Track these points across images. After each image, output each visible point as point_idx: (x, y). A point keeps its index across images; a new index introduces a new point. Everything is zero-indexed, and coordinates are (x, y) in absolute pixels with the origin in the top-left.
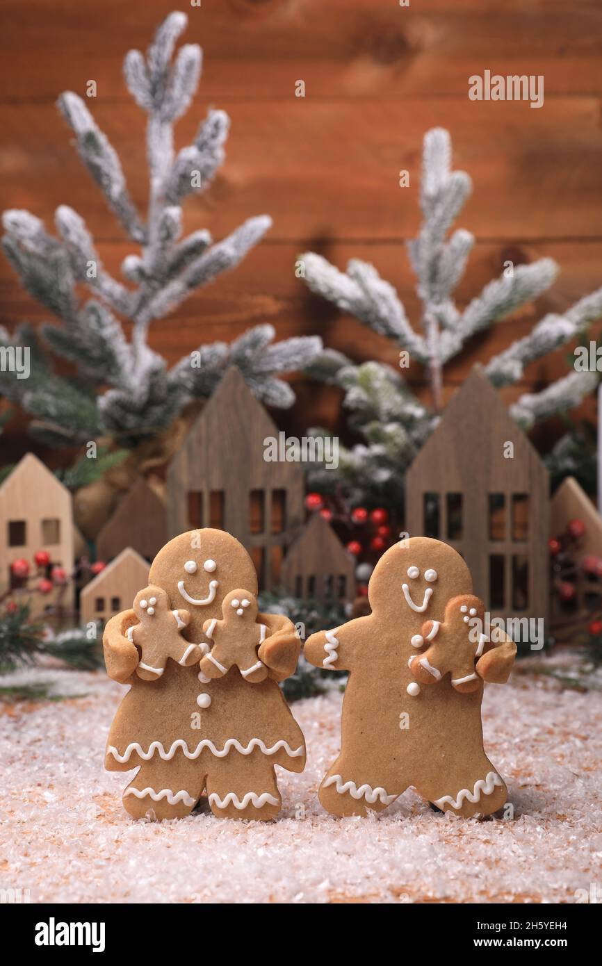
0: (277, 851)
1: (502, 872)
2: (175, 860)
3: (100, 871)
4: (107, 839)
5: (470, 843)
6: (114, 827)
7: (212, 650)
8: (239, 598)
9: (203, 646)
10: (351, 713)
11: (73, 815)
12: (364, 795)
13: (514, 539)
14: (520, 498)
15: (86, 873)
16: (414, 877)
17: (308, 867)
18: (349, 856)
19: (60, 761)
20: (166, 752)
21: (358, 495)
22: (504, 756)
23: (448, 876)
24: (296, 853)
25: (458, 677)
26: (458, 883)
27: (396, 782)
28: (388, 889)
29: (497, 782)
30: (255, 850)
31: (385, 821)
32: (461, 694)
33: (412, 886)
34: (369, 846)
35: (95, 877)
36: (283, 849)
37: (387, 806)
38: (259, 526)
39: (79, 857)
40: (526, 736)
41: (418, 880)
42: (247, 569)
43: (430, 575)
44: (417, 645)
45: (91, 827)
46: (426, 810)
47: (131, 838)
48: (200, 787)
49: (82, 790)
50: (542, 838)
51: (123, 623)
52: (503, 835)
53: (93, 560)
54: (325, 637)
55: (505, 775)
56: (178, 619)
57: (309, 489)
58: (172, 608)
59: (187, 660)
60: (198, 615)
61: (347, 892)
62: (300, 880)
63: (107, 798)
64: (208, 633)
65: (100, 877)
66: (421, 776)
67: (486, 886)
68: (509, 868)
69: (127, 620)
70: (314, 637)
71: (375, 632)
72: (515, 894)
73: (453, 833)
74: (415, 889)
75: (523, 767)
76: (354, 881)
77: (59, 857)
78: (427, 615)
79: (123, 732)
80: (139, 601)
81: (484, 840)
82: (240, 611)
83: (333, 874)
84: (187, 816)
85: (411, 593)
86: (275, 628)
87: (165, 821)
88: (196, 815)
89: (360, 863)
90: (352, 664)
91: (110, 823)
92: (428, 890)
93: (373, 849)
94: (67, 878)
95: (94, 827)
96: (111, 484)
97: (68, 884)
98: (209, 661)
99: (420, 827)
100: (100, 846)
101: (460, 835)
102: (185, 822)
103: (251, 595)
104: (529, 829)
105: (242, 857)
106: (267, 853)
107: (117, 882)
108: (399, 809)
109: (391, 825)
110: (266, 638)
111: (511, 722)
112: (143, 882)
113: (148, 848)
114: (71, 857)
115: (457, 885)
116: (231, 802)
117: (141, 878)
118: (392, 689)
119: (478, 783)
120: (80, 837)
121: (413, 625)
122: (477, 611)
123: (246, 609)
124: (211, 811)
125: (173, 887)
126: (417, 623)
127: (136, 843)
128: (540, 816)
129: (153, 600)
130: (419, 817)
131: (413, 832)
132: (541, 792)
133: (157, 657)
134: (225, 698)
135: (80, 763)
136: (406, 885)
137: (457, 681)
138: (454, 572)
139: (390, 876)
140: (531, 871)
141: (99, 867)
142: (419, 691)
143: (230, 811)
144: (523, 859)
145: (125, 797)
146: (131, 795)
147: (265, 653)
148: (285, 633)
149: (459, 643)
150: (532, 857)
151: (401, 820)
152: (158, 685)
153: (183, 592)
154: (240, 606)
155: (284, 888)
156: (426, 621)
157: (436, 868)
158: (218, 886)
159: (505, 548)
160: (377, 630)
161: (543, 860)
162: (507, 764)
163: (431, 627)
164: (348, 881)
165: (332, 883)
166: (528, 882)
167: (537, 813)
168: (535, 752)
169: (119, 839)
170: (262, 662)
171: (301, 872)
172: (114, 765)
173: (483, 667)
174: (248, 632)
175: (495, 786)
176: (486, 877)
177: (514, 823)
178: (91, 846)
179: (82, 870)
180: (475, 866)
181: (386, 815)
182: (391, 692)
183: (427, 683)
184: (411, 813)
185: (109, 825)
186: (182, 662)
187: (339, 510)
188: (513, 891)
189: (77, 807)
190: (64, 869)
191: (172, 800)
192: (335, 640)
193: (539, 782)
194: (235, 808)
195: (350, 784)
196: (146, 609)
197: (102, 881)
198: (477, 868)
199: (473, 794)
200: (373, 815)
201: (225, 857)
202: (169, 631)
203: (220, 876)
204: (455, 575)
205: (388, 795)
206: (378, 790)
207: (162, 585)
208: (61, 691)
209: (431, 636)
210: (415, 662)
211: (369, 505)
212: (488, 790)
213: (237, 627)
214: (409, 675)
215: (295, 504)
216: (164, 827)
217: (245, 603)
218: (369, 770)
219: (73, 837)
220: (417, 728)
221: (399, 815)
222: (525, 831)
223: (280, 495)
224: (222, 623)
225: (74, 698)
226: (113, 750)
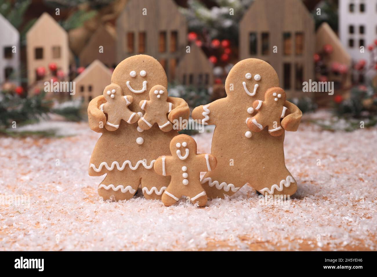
0: (179, 217)
1: (296, 227)
2: (126, 221)
3: (88, 228)
4: (90, 211)
5: (278, 212)
6: (95, 205)
7: (144, 116)
8: (158, 89)
9: (139, 113)
10: (216, 147)
11: (72, 198)
12: (223, 188)
13: (297, 55)
14: (299, 34)
15: (80, 229)
16: (250, 230)
17: (195, 225)
18: (216, 219)
19: (64, 170)
20: (120, 166)
21: (214, 33)
22: (294, 166)
23: (268, 230)
24: (189, 218)
25: (271, 128)
26: (274, 233)
27: (240, 181)
28: (237, 237)
29: (292, 181)
30: (167, 216)
31: (234, 200)
32: (273, 137)
33: (249, 235)
34: (226, 214)
35: (85, 231)
36: (182, 216)
37: (235, 193)
38: (164, 49)
39: (76, 220)
40: (304, 155)
41: (253, 232)
42: (162, 74)
43: (257, 77)
44: (250, 113)
45: (82, 204)
46: (255, 195)
47: (103, 210)
48: (138, 184)
49: (76, 185)
50: (316, 209)
51: (98, 102)
52: (295, 208)
53: (78, 66)
54: (202, 108)
55: (295, 175)
56: (126, 100)
57: (190, 30)
58: (123, 95)
59: (132, 121)
60: (137, 98)
61: (216, 239)
62: (191, 232)
63: (89, 189)
64: (142, 107)
65: (88, 231)
66: (253, 178)
67: (288, 235)
68: (299, 225)
69: (100, 100)
70: (197, 109)
71: (229, 106)
72: (303, 239)
73: (269, 207)
74: (251, 237)
75: (303, 172)
76: (219, 233)
77: (66, 220)
78: (255, 97)
79: (98, 157)
80: (106, 91)
81: (285, 210)
82: (159, 96)
83: (208, 229)
84: (131, 198)
85: (247, 86)
86: (176, 104)
87: (120, 201)
88: (136, 198)
89: (222, 223)
90: (217, 122)
91: (92, 202)
92: (258, 237)
93: (228, 215)
94: (70, 231)
95: (83, 204)
96: (87, 28)
97: (71, 234)
98: (143, 121)
99: (252, 203)
100: (87, 214)
101: (273, 208)
102: (130, 202)
103: (164, 88)
104: (308, 204)
105: (161, 220)
106: (174, 218)
107: (96, 233)
108: (240, 195)
109: (237, 203)
110: (172, 109)
111: (296, 148)
112: (110, 234)
113: (112, 215)
114: (72, 220)
115: (273, 234)
116: (154, 191)
117: (109, 231)
118: (238, 134)
119: (282, 182)
120: (76, 209)
121: (248, 103)
122: (282, 96)
123: (162, 95)
124: (143, 196)
125: (126, 236)
126: (250, 101)
127: (105, 212)
128: (314, 198)
129: (113, 91)
130: (251, 198)
131: (248, 207)
132: (313, 185)
133: (116, 119)
134: (151, 140)
135: (74, 171)
136: (246, 235)
137: (271, 131)
138: (269, 76)
139: (238, 230)
140: (311, 227)
141: (87, 226)
142: (251, 136)
143: (153, 196)
144: (306, 220)
145: (99, 189)
146: (102, 188)
147: (172, 117)
148: (182, 107)
149: (272, 111)
150: (311, 219)
151: (242, 200)
152: (117, 133)
153: (129, 86)
154: (158, 94)
155: (183, 236)
156: (255, 100)
157: (261, 225)
158: (149, 235)
159: (291, 59)
160: (229, 105)
161: (317, 221)
162: (295, 170)
163: (257, 104)
164: (216, 233)
165: (208, 234)
166: (310, 233)
167: (312, 196)
168: (310, 164)
169: (97, 211)
170: (170, 122)
171: (192, 228)
172: (93, 173)
173: (285, 123)
174: (162, 107)
175: (291, 183)
176: (288, 230)
177: (301, 202)
178: (82, 215)
179: (78, 227)
180: (282, 224)
181: (234, 198)
182: (237, 136)
183: (255, 131)
184: (247, 196)
185: (91, 203)
186: (129, 121)
187: (205, 41)
188: (302, 237)
189: (74, 194)
190: (69, 226)
191: (123, 191)
192: (208, 110)
193: (312, 179)
194: (156, 194)
195: (216, 182)
196: (110, 95)
197: (89, 233)
198: (283, 226)
199: (279, 187)
200: (227, 197)
201: (152, 220)
202: (122, 106)
203: (150, 230)
204: (270, 77)
205: (235, 187)
206: (230, 185)
207: (118, 83)
208: (62, 133)
209: (258, 108)
210: (250, 121)
211: (220, 38)
212: (287, 185)
213: (157, 104)
214: (246, 128)
215: (183, 38)
216: (119, 204)
217: (161, 92)
218: (226, 175)
219: (72, 210)
220: (250, 154)
221: (241, 198)
222: (306, 205)
223: (175, 34)
224: (149, 102)
225: (69, 136)
226: (93, 165)
